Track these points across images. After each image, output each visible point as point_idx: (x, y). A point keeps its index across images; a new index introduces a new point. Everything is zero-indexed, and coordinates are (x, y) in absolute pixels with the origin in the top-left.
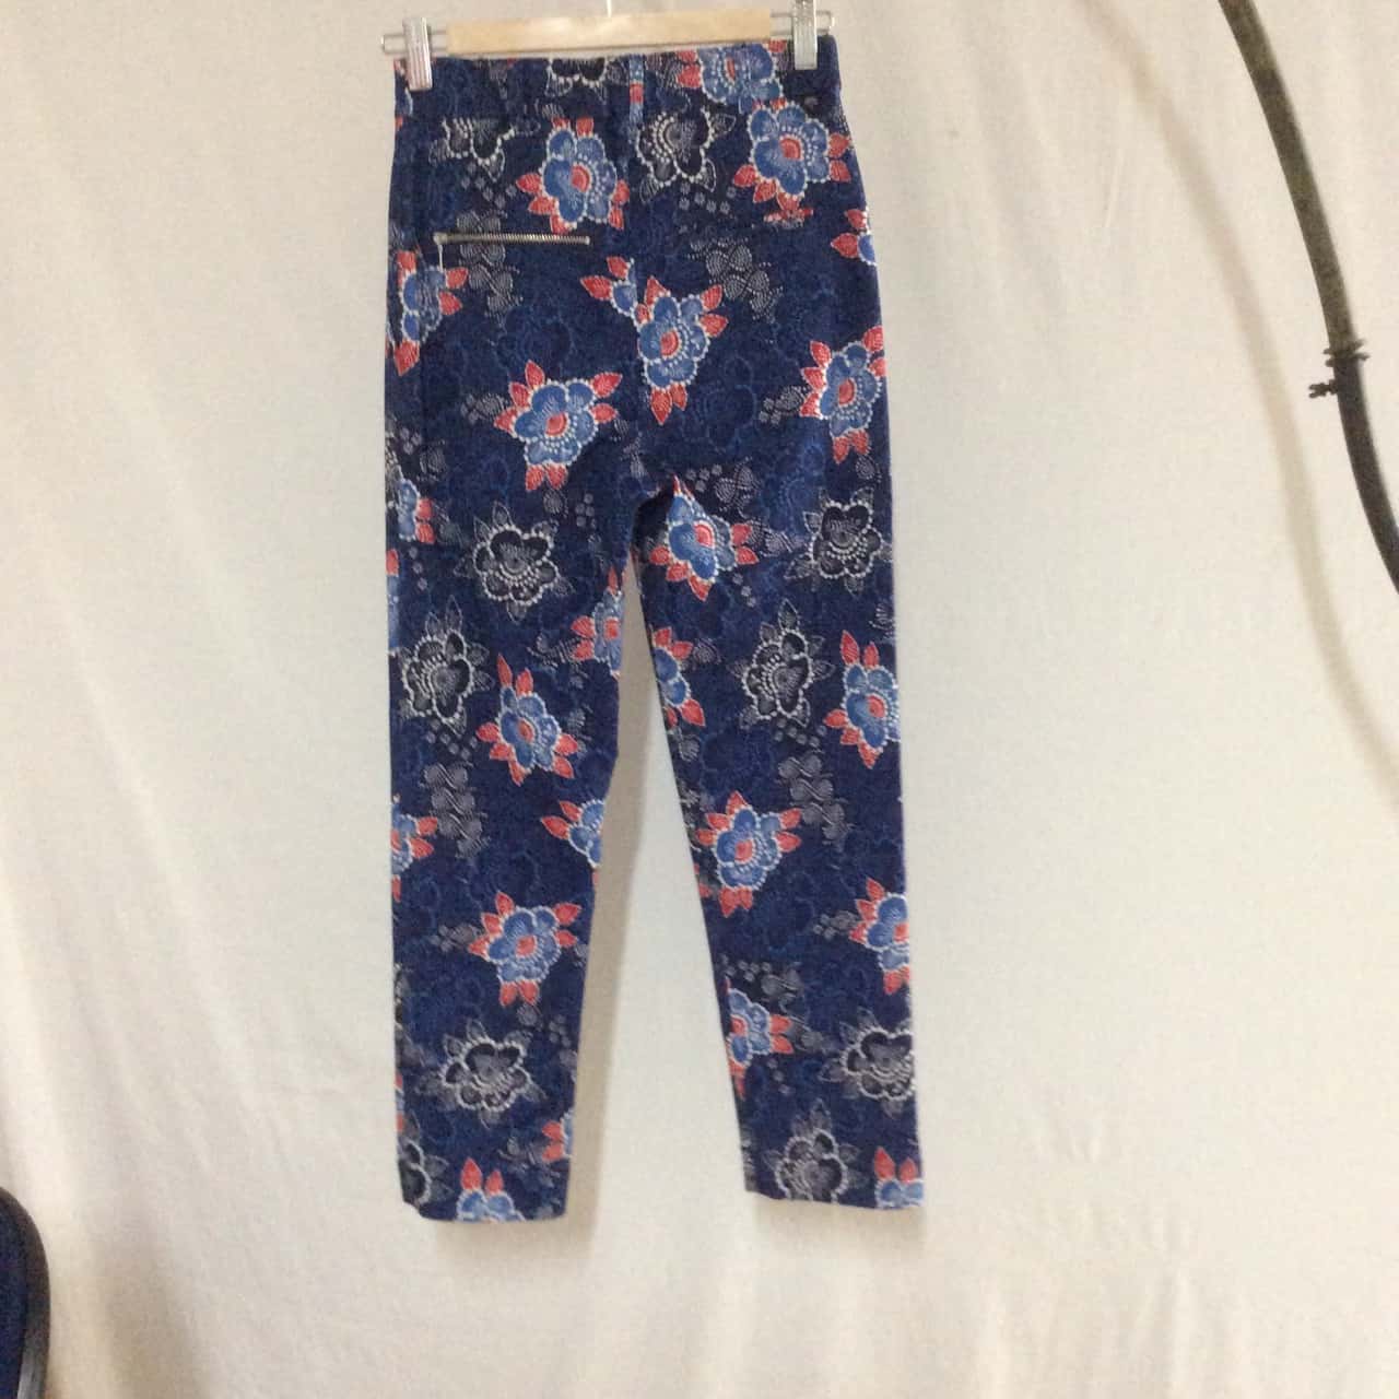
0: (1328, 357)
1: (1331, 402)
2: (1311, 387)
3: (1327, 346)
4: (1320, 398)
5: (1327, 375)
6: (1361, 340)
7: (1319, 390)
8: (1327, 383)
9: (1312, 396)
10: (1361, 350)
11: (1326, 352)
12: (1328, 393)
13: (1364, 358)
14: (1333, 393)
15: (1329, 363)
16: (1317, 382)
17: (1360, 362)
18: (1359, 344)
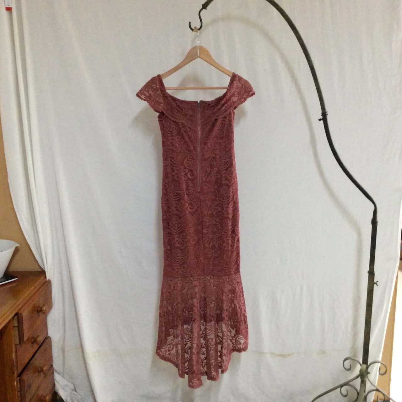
1: (322, 122)
2: (319, 119)
3: (321, 112)
4: (320, 121)
7: (320, 120)
9: (319, 121)
10: (327, 113)
12: (322, 120)
13: (327, 114)
15: (322, 115)
16: (320, 118)
18: (326, 112)
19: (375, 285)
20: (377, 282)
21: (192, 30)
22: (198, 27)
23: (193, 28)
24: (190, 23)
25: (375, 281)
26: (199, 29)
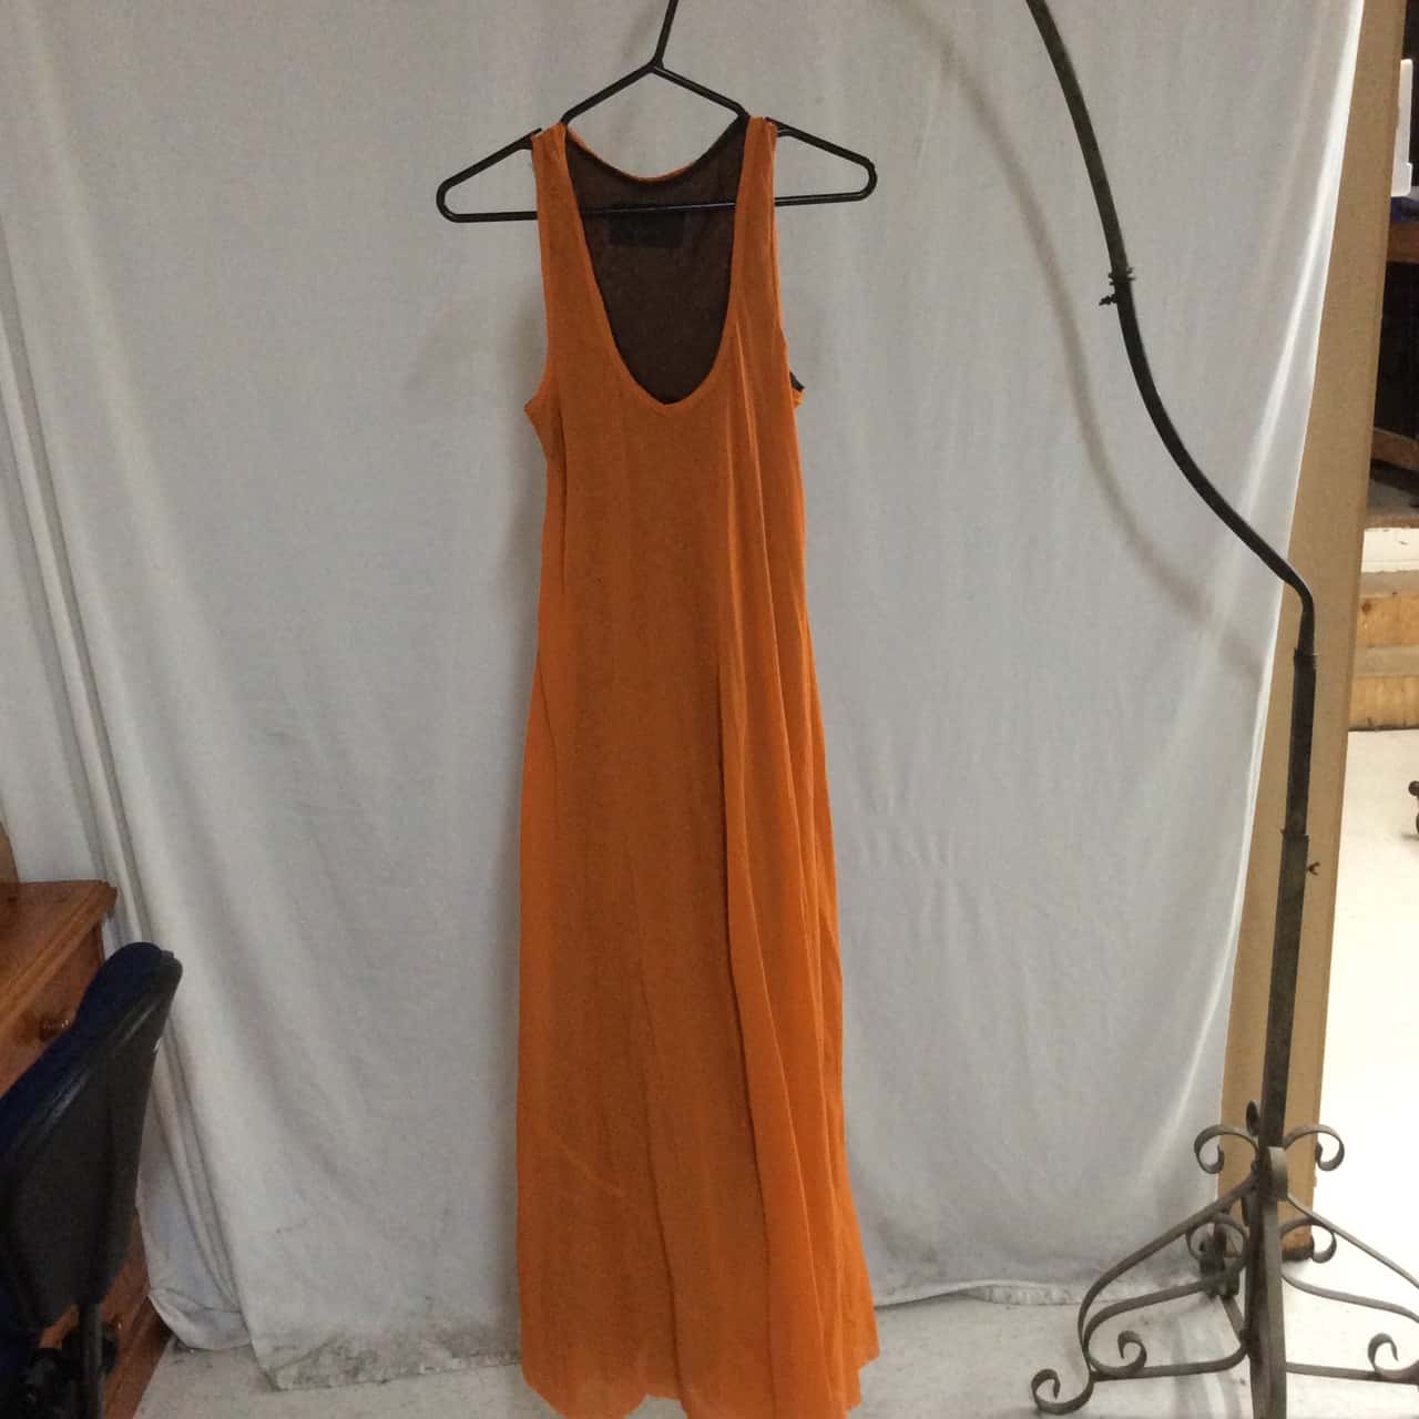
0: (1111, 280)
1: (1114, 307)
2: (1101, 299)
3: (1110, 271)
4: (1105, 306)
5: (1111, 291)
6: (1131, 269)
7: (1106, 301)
8: (1110, 296)
9: (1101, 304)
10: (1131, 275)
11: (1110, 276)
12: (1112, 304)
13: (1131, 279)
14: (1114, 302)
15: (1111, 284)
16: (1105, 296)
17: (1131, 282)
18: (1131, 271)
19: (1309, 875)
20: (1317, 864)
25: (1310, 862)
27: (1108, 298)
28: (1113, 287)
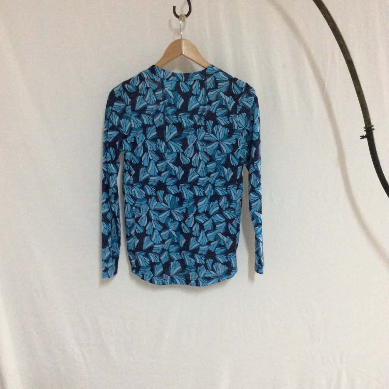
0: (365, 129)
1: (366, 140)
2: (361, 136)
3: (364, 126)
4: (363, 139)
5: (365, 133)
6: (373, 125)
7: (363, 137)
8: (364, 135)
9: (361, 139)
10: (373, 128)
12: (365, 138)
13: (373, 129)
14: (366, 138)
15: (365, 131)
17: (373, 130)
18: (373, 126)
21: (177, 17)
22: (186, 12)
23: (178, 14)
24: (174, 8)
26: (187, 15)
27: (363, 136)
28: (365, 132)
